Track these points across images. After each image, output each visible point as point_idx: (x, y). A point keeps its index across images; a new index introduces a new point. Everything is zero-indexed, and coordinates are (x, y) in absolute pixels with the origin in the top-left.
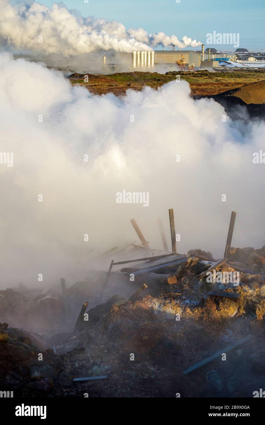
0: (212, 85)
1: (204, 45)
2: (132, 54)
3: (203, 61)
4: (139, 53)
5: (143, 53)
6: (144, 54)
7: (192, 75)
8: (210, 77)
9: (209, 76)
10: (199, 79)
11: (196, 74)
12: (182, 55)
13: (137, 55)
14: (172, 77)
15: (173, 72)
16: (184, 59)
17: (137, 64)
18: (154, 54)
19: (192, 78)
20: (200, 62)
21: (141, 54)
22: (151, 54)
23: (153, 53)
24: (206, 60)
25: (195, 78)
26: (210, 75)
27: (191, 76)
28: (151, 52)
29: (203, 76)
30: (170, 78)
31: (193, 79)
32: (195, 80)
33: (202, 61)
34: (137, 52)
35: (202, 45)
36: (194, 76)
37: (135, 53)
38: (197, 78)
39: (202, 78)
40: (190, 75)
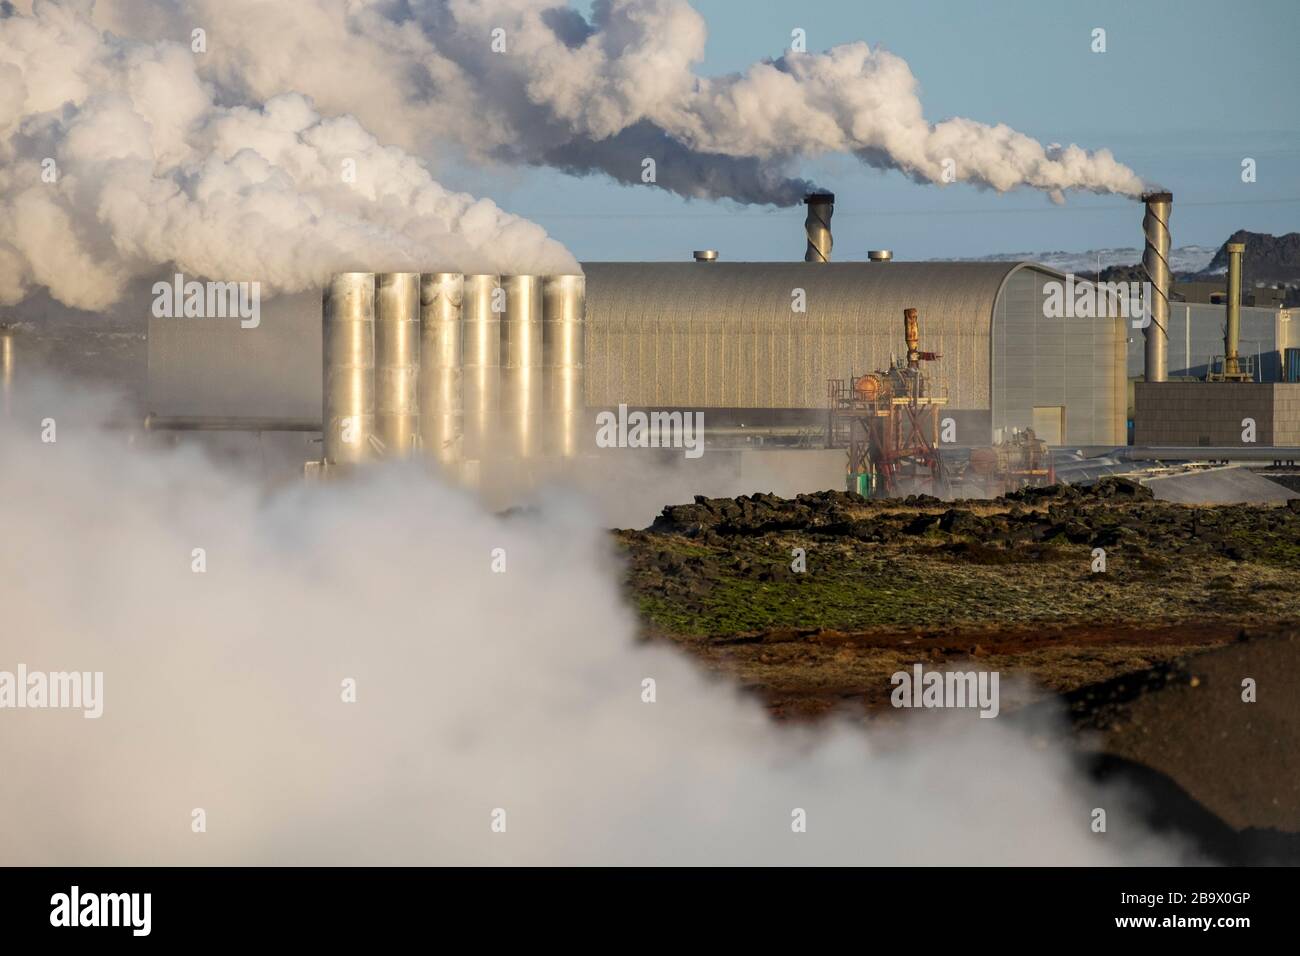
0: (1094, 650)
1: (1167, 197)
2: (328, 302)
3: (1160, 376)
4: (400, 290)
5: (446, 287)
6: (464, 305)
7: (934, 541)
8: (1146, 564)
9: (1134, 551)
10: (1010, 584)
11: (990, 528)
12: (908, 314)
13: (379, 309)
14: (695, 562)
15: (741, 501)
16: (928, 357)
17: (380, 423)
18: (582, 309)
19: (937, 567)
20: (1120, 398)
21: (423, 305)
22: (546, 305)
23: (569, 287)
24: (1199, 373)
25: (964, 573)
26: (1143, 543)
27: (927, 551)
28: (543, 283)
29: (1066, 547)
30: (671, 570)
31: (942, 581)
32: (963, 591)
33: (1143, 381)
34: (380, 281)
35: (1149, 200)
36: (958, 552)
37: (356, 289)
38: (991, 573)
39: (1053, 568)
40: (911, 541)
